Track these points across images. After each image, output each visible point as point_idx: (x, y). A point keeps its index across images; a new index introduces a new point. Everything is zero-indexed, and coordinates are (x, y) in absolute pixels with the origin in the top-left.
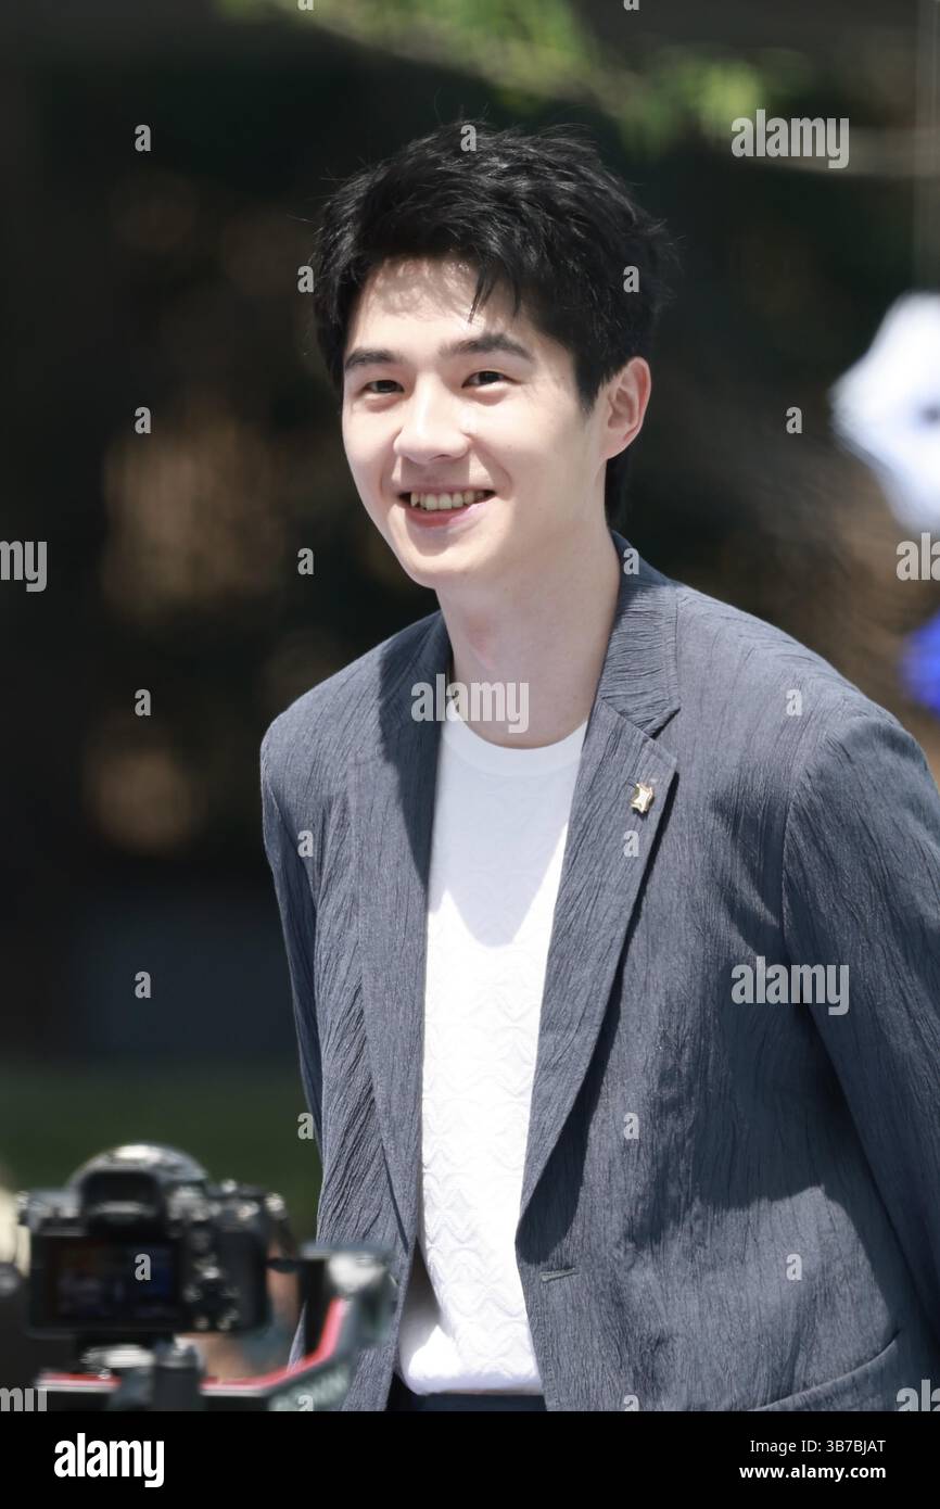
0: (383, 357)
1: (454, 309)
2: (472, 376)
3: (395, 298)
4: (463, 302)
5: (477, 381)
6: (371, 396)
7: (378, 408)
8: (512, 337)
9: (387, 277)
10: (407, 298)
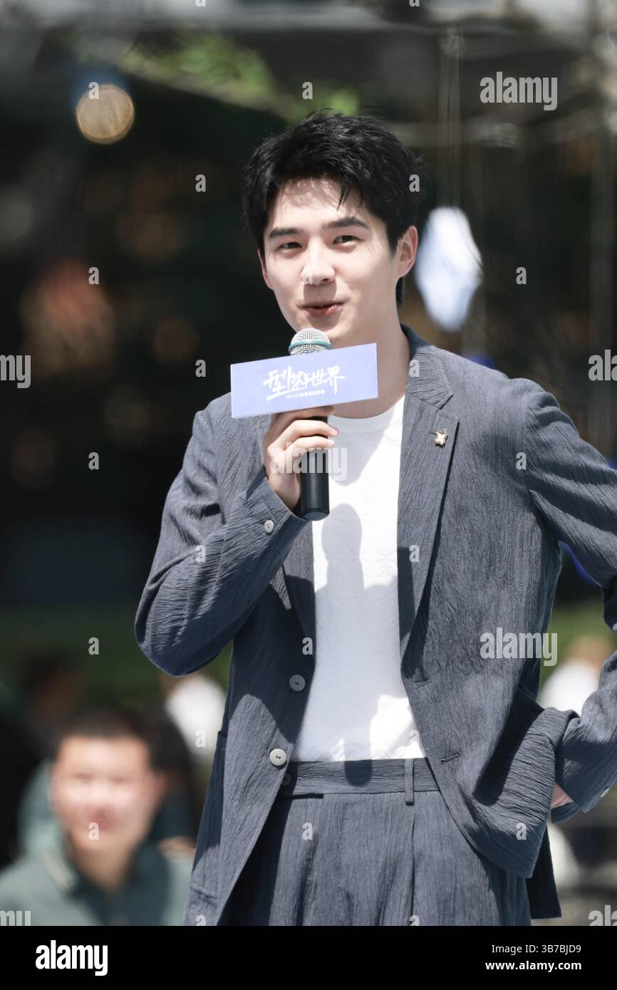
0: (292, 231)
1: (330, 203)
2: (338, 238)
3: (298, 198)
4: (335, 200)
5: (341, 240)
6: (286, 251)
7: (290, 256)
8: (359, 217)
9: (291, 188)
10: (304, 198)
